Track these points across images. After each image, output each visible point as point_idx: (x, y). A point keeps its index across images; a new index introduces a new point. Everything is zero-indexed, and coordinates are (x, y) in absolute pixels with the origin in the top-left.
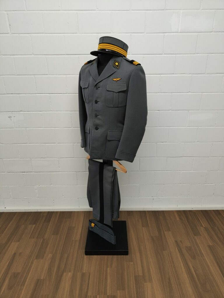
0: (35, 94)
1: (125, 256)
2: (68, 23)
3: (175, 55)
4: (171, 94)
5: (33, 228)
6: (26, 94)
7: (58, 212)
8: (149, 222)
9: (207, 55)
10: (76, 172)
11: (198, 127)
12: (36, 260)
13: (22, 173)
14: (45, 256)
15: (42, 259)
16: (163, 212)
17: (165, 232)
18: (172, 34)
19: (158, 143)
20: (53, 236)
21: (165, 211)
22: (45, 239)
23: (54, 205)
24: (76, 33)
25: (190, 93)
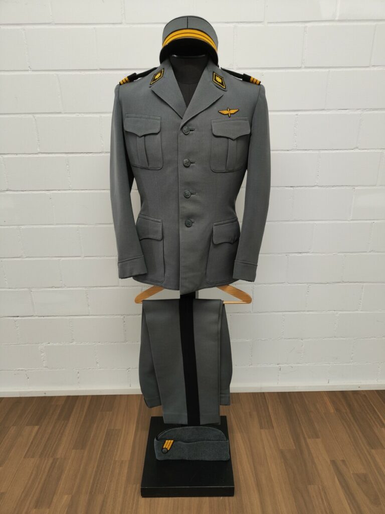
0: (36, 154)
1: (226, 498)
3: (327, 70)
4: (317, 152)
5: (33, 434)
6: (17, 154)
7: (87, 396)
8: (273, 419)
10: (122, 315)
11: (373, 221)
12: (34, 510)
13: (12, 318)
14: (55, 501)
15: (49, 508)
16: (300, 395)
17: (309, 441)
18: (323, 24)
19: (291, 255)
20: (74, 451)
22: (58, 459)
23: (79, 383)
24: (121, 23)
25: (357, 151)
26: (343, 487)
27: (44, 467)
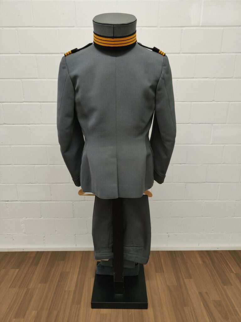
0: (22, 102)
2: (63, 14)
3: (195, 55)
4: (190, 103)
6: (10, 102)
7: (49, 252)
8: (164, 267)
9: (234, 54)
10: (71, 201)
11: (224, 145)
12: (14, 319)
13: (4, 202)
14: (27, 313)
15: (23, 318)
16: (181, 253)
17: (185, 280)
18: (192, 28)
20: (40, 285)
21: (184, 251)
22: (30, 289)
23: (44, 243)
24: (74, 27)
25: (214, 102)
26: (206, 308)
27: (21, 294)
